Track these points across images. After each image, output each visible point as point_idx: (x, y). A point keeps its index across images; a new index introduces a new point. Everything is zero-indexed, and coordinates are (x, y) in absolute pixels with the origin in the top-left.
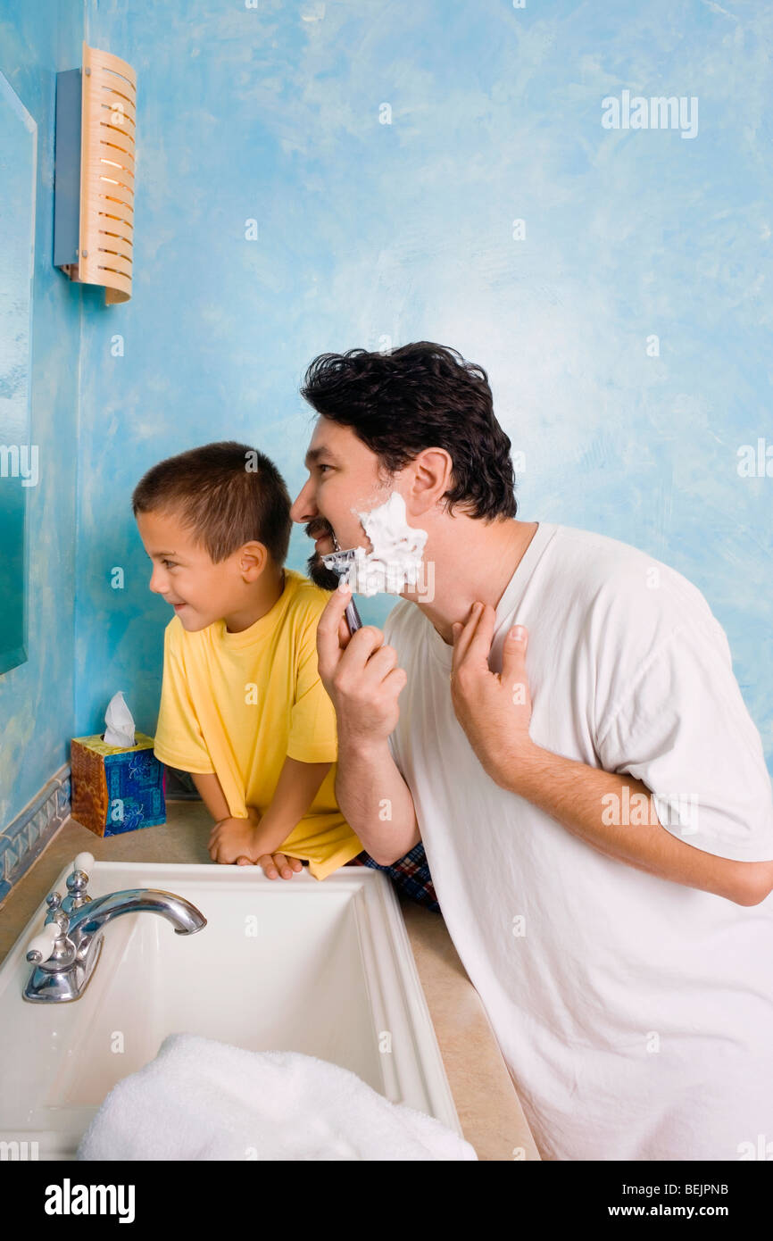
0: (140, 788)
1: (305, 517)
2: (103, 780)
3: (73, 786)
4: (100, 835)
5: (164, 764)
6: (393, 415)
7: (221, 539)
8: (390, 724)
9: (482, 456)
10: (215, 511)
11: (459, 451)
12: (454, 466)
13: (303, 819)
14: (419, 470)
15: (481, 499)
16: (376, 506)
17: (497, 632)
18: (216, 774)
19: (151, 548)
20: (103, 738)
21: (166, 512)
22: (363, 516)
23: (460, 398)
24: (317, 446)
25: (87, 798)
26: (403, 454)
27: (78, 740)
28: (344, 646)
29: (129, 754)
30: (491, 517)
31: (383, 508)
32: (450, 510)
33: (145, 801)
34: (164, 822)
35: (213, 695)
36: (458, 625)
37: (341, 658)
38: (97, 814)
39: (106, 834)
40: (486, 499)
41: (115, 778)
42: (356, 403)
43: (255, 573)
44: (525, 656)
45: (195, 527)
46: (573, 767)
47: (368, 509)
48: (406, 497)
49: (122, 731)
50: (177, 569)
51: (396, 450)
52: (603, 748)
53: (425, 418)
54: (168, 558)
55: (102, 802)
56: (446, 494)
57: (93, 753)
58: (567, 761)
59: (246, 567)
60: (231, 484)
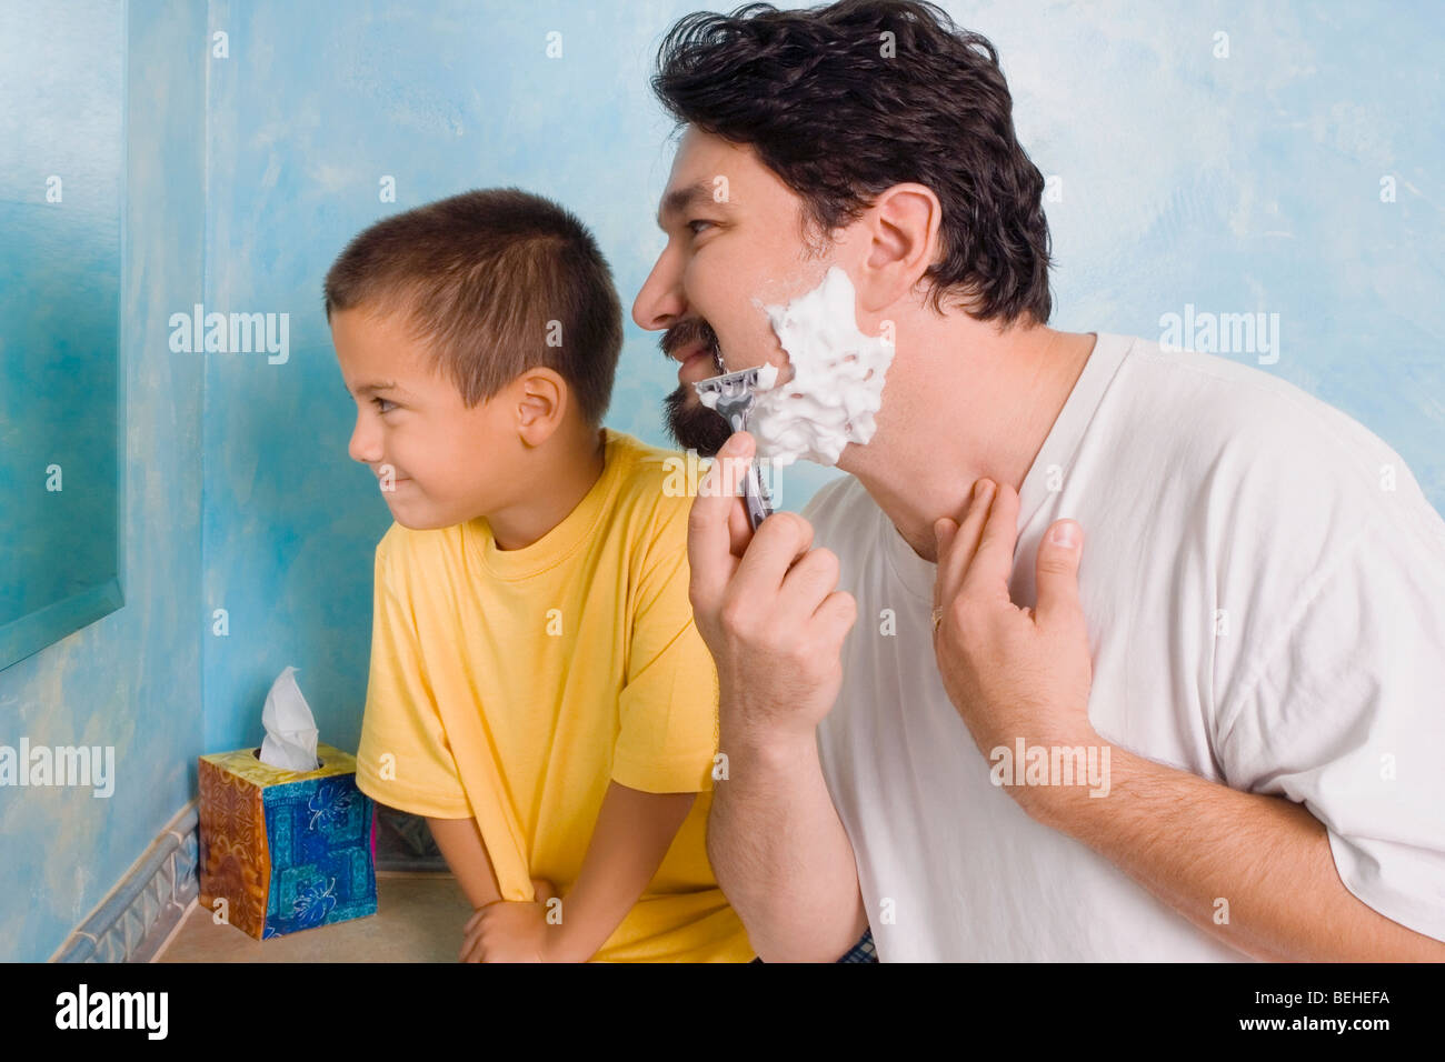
0: (329, 848)
1: (663, 318)
2: (261, 831)
3: (203, 845)
4: (255, 936)
5: (374, 802)
6: (830, 123)
7: (481, 363)
8: (824, 698)
9: (994, 201)
10: (470, 309)
11: (955, 190)
12: (944, 219)
13: (640, 901)
14: (879, 226)
15: (991, 284)
16: (802, 292)
17: (1021, 534)
18: (474, 820)
19: (353, 379)
20: (257, 754)
21: (380, 308)
22: (775, 311)
23: (954, 91)
24: (684, 185)
25: (228, 867)
26: (849, 195)
27: (212, 759)
28: (739, 550)
29: (307, 784)
30: (1010, 317)
31: (813, 297)
32: (936, 301)
33: (339, 873)
34: (373, 910)
35: (468, 669)
36: (946, 523)
37: (734, 572)
38: (250, 897)
39: (266, 934)
40: (1001, 283)
41: (283, 829)
42: (760, 101)
43: (544, 428)
44: (1078, 576)
45: (433, 336)
46: (1174, 779)
47: (785, 300)
48: (856, 276)
49: (294, 741)
50: (398, 416)
51: (837, 189)
52: (1228, 748)
53: (890, 128)
54: (383, 394)
55: (259, 873)
56: (929, 272)
57: (242, 782)
58: (1160, 769)
59: (528, 418)
60: (502, 261)
